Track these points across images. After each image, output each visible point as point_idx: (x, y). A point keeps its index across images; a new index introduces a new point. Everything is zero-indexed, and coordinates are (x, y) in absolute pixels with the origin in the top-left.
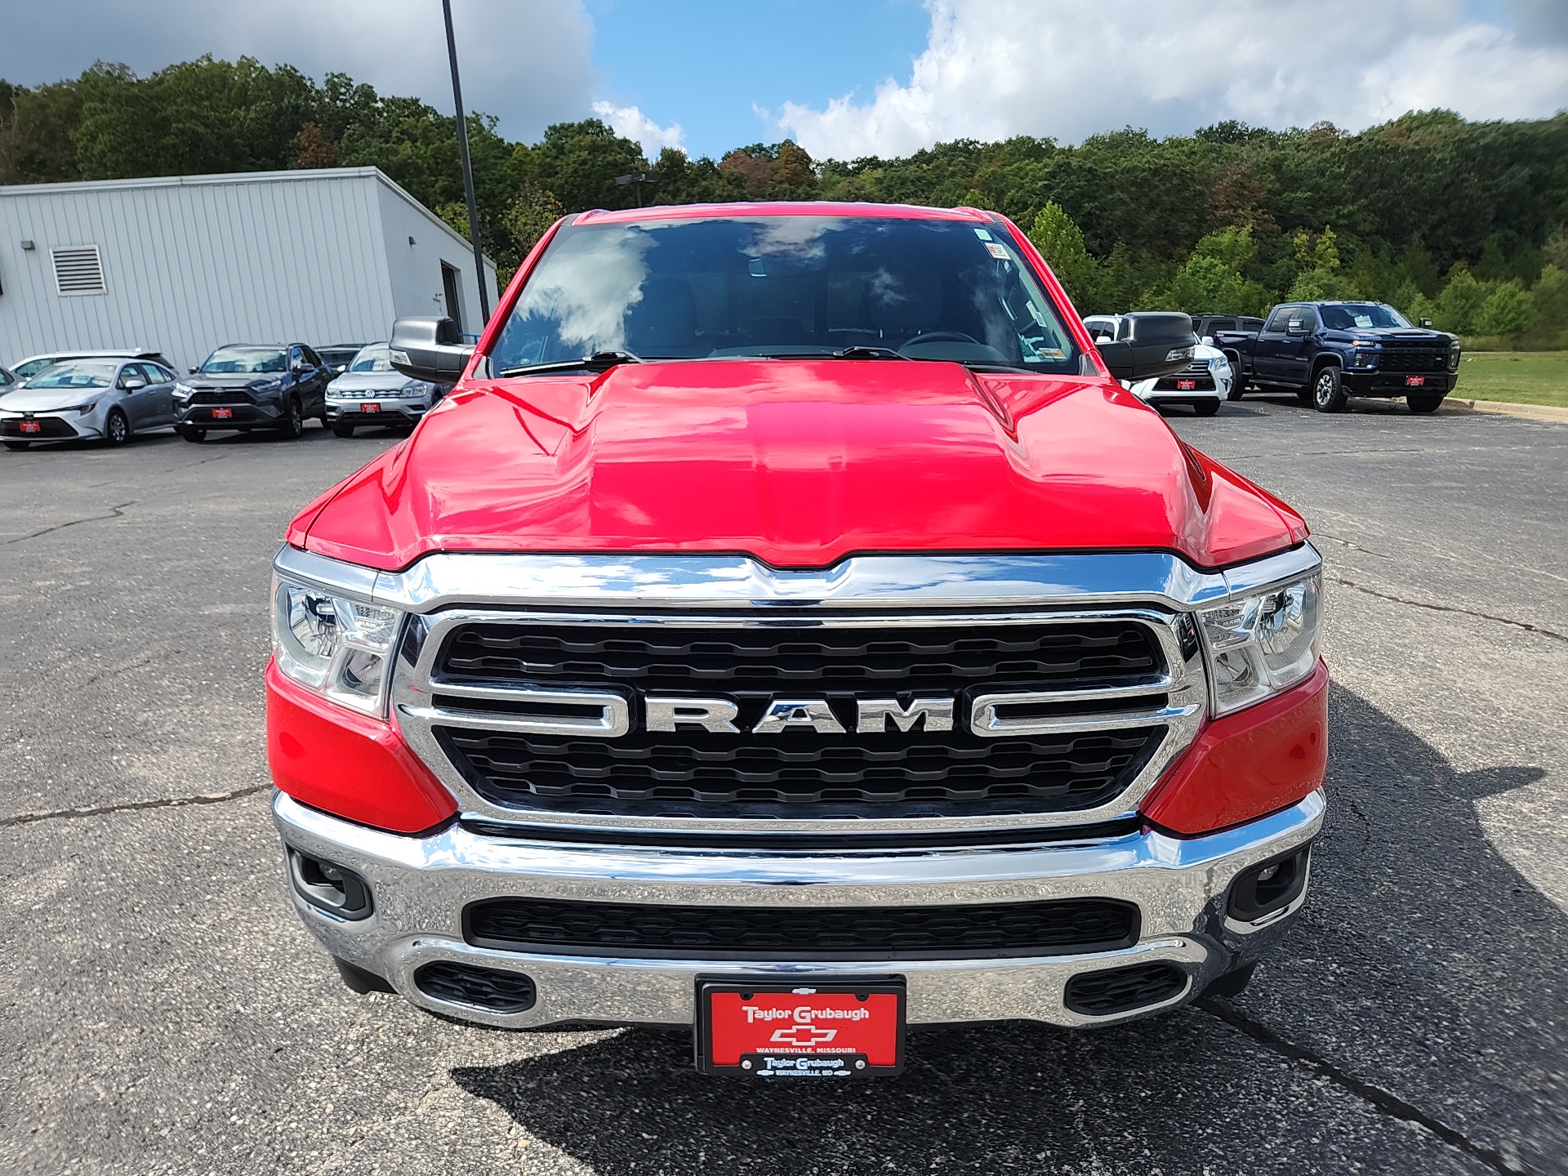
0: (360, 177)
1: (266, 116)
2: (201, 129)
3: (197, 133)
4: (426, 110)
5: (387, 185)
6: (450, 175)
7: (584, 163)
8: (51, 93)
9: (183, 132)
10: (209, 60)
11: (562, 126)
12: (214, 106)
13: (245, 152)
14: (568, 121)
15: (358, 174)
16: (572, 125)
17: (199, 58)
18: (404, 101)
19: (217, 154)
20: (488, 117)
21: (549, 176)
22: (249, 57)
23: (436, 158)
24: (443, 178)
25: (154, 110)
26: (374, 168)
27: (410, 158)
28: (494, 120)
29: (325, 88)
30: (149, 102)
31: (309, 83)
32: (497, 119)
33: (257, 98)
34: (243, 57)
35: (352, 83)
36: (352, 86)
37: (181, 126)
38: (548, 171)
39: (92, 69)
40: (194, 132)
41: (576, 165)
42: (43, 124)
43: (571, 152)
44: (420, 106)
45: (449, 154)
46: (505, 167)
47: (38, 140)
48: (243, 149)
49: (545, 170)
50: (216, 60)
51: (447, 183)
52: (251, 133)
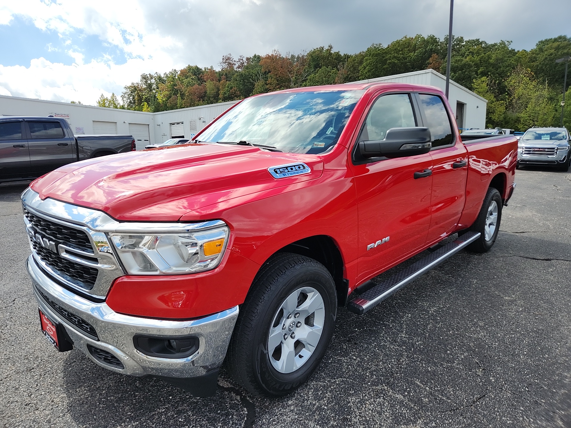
0: (425, 73)
1: (420, 54)
2: (396, 62)
3: (395, 63)
4: (481, 43)
5: (436, 75)
6: (485, 66)
7: (551, 54)
8: (356, 56)
9: (390, 63)
10: (406, 38)
11: (546, 40)
12: (403, 53)
13: (410, 67)
14: (548, 38)
15: (425, 72)
16: (551, 39)
17: (402, 38)
18: (473, 40)
19: (400, 69)
20: (507, 41)
21: (534, 61)
22: (419, 34)
23: (481, 60)
24: (482, 68)
25: (383, 57)
26: (431, 69)
27: (467, 62)
28: (510, 42)
29: (444, 41)
30: (383, 55)
31: (438, 40)
32: (512, 42)
33: (420, 48)
34: (417, 35)
35: (454, 37)
36: (454, 38)
37: (390, 61)
38: (533, 59)
39: (371, 47)
40: (394, 63)
41: (547, 56)
42: (353, 66)
43: (546, 50)
44: (479, 41)
45: (487, 58)
46: (512, 61)
47: (350, 71)
48: (409, 66)
49: (531, 60)
50: (408, 37)
51: (483, 69)
52: (414, 60)
